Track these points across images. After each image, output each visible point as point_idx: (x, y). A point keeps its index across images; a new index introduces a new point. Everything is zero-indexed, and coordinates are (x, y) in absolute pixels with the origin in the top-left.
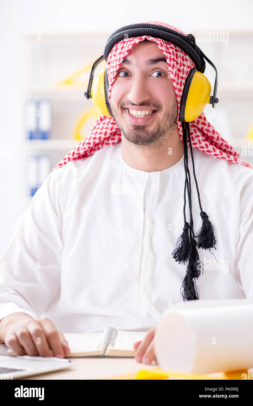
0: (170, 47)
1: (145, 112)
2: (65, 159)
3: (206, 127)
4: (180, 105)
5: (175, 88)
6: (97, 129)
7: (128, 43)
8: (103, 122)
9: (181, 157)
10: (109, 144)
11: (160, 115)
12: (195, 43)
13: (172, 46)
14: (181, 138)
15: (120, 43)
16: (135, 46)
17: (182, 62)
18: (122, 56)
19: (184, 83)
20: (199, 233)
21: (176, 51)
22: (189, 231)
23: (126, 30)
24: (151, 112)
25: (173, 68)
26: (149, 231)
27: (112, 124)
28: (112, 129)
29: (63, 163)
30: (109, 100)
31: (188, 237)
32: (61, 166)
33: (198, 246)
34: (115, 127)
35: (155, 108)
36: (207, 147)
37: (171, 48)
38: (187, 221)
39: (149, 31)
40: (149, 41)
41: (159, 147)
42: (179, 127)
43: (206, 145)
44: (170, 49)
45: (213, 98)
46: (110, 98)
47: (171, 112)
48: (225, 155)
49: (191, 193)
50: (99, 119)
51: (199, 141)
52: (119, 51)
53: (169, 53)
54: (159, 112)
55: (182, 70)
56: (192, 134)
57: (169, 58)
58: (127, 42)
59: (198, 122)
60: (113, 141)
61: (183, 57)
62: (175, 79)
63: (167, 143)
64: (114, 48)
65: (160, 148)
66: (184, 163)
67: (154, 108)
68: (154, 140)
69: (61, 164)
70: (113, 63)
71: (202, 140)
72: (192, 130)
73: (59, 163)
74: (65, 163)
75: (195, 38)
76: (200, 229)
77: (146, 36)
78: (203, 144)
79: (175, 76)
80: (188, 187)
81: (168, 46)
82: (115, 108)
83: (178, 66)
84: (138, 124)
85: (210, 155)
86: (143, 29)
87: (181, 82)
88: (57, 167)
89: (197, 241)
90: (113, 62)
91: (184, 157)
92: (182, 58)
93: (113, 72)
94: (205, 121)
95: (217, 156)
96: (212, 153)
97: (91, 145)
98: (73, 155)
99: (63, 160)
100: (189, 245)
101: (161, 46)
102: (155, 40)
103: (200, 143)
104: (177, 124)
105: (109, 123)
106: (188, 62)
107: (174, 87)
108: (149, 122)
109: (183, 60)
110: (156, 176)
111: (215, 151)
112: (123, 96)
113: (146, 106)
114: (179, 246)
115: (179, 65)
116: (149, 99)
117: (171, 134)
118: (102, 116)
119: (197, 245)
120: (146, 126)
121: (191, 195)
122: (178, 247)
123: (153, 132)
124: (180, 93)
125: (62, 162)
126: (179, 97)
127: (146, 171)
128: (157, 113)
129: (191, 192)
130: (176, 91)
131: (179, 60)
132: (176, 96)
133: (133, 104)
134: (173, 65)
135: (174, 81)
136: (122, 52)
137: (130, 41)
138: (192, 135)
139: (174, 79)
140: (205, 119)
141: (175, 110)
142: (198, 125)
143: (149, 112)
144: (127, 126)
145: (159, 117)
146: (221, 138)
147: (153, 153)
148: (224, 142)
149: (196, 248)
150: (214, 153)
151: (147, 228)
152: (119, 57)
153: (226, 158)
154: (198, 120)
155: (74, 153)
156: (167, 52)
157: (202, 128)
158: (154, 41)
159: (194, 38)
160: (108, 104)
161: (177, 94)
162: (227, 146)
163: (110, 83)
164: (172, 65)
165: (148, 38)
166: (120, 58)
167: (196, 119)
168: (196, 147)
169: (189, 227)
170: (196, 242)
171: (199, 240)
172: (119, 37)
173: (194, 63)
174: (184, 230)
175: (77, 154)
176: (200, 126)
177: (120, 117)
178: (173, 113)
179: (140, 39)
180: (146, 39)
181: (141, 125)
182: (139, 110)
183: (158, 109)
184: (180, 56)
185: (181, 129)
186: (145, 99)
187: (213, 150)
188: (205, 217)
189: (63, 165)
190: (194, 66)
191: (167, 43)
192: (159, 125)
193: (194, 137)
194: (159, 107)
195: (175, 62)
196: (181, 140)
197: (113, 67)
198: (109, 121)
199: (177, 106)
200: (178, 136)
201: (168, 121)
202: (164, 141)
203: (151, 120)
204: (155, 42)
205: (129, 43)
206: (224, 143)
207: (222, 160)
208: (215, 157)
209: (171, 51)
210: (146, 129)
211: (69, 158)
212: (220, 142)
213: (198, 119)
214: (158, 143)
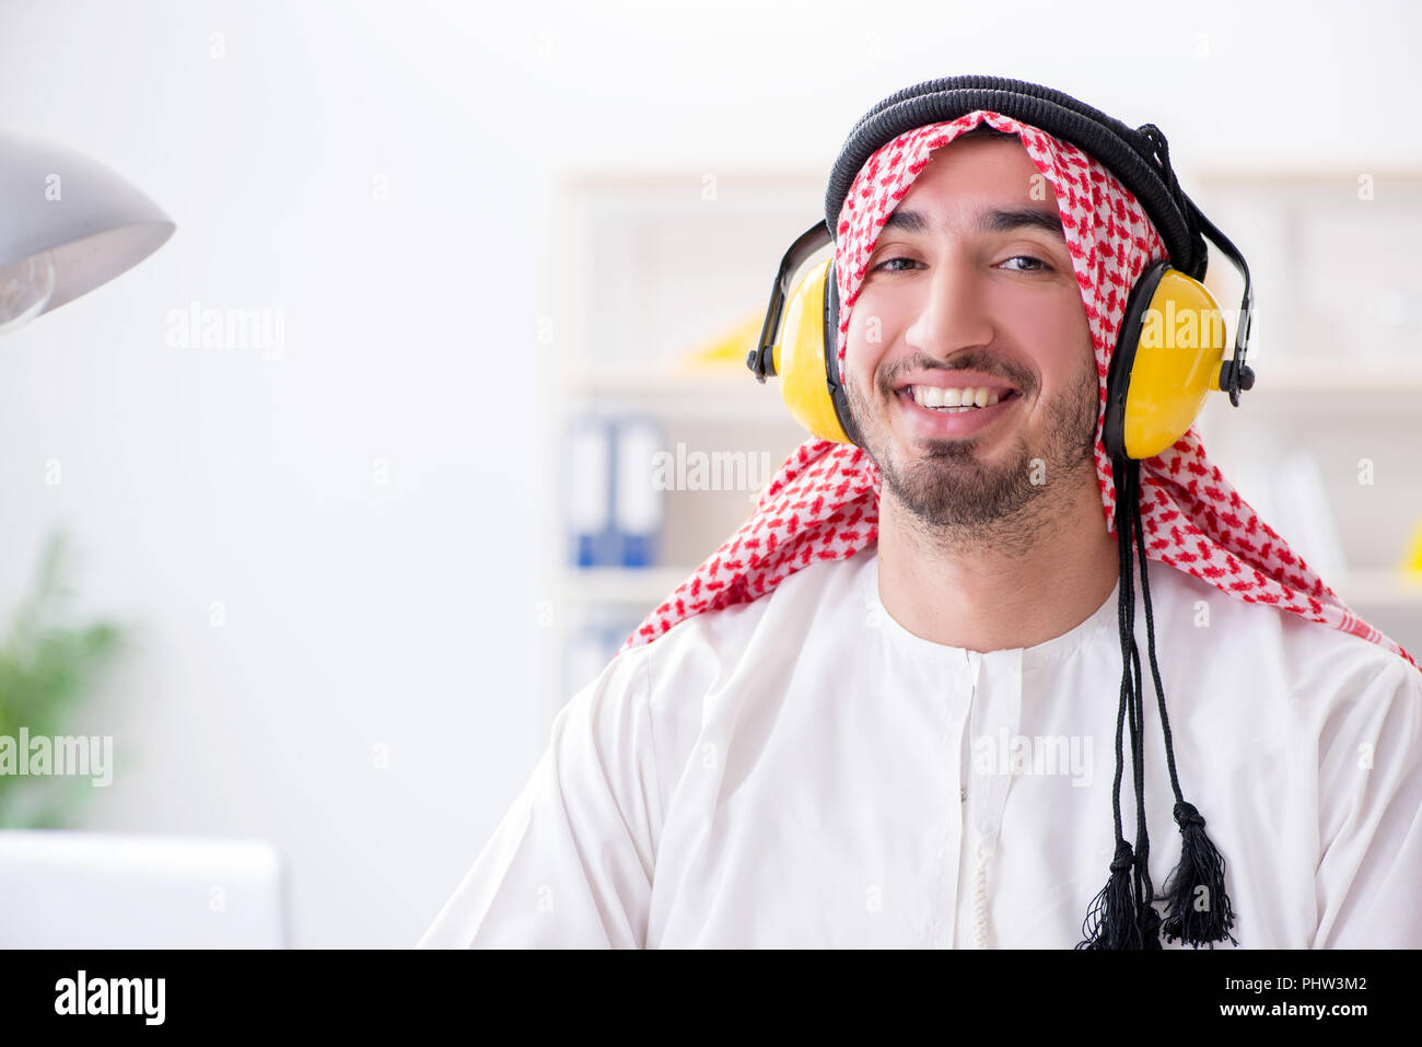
0: (1072, 160)
1: (975, 395)
2: (666, 608)
3: (1204, 482)
4: (1108, 381)
5: (1089, 313)
6: (787, 494)
7: (918, 145)
8: (814, 467)
9: (1106, 595)
10: (833, 555)
11: (1032, 411)
12: (1168, 158)
13: (1081, 156)
14: (1110, 521)
15: (888, 149)
16: (942, 150)
17: (1116, 220)
18: (893, 188)
19: (1122, 300)
20: (1169, 884)
21: (1096, 177)
22: (1132, 872)
23: (908, 98)
24: (995, 398)
25: (1082, 232)
26: (981, 878)
27: (846, 473)
28: (841, 491)
29: (657, 626)
30: (840, 362)
31: (1129, 897)
32: (648, 636)
33: (1168, 936)
34: (855, 482)
35: (1011, 380)
36: (1207, 556)
37: (1077, 162)
38: (1125, 838)
39: (994, 98)
40: (996, 130)
41: (1025, 551)
42: (1102, 476)
43: (1202, 546)
44: (1070, 165)
45: (1235, 370)
46: (842, 355)
47: (1072, 403)
48: (1274, 587)
49: (1142, 732)
50: (795, 454)
51: (1175, 531)
52: (883, 174)
53: (1068, 177)
54: (1027, 398)
55: (1116, 250)
56: (1150, 508)
57: (1068, 194)
58: (914, 139)
59: (1176, 463)
60: (848, 543)
61: (1119, 203)
62: (1088, 277)
63: (1054, 537)
64: (866, 170)
65: (1025, 558)
66: (1117, 616)
67: (1007, 383)
68: (1003, 508)
69: (649, 630)
70: (859, 222)
71: (1187, 528)
72: (1150, 494)
73: (643, 626)
74: (666, 626)
75: (1167, 143)
76: (1174, 868)
77: (984, 112)
78: (1191, 543)
79: (1091, 265)
80: (1131, 708)
81: (1066, 156)
82: (859, 391)
83: (1102, 233)
84: (946, 437)
85: (1220, 587)
86: (972, 93)
87: (1112, 295)
88: (635, 640)
89: (1164, 916)
90: (857, 219)
91: (1121, 593)
92: (1114, 207)
93: (859, 251)
94: (1200, 458)
95: (1246, 592)
96: (1227, 580)
97: (762, 552)
98: (695, 591)
99: (659, 612)
100: (1133, 926)
101: (1038, 150)
102: (1016, 126)
103: (1179, 542)
104: (1096, 460)
105: (833, 470)
106: (1140, 225)
107: (1086, 307)
108: (986, 429)
109: (1121, 216)
110: (1007, 667)
111: (1235, 569)
112: (893, 338)
113: (977, 370)
114: (1096, 931)
115: (1104, 230)
116: (989, 345)
117: (1072, 504)
118: (811, 442)
119: (1161, 930)
120: (977, 446)
121: (1142, 741)
122: (1090, 936)
123: (1002, 469)
124: (1108, 334)
125: (654, 620)
126: (1102, 350)
127: (968, 649)
128: (1021, 399)
129: (1141, 726)
130: (1095, 325)
131: (1105, 211)
132: (1094, 342)
133: (930, 365)
134: (1084, 222)
135: (1087, 282)
136: (895, 175)
137: (924, 134)
138: (1151, 514)
139: (1086, 275)
140: (1201, 452)
141: (1087, 399)
142: (1174, 474)
143: (989, 396)
144: (907, 449)
145: (1028, 419)
146: (1265, 526)
147: (1001, 573)
148: (1274, 542)
149: (1158, 942)
150: (1235, 579)
151: (975, 865)
152: (882, 195)
153: (1277, 597)
154: (1176, 456)
155: (697, 584)
156: (1058, 172)
157: (1193, 484)
158: (1013, 130)
159: (1165, 143)
160: (835, 384)
161: (1098, 335)
162: (1286, 556)
163: (844, 295)
164: (1078, 221)
165: (992, 118)
166: (886, 196)
167: (1166, 451)
168: (1165, 558)
169: (1131, 860)
170: (1158, 918)
171: (1169, 911)
172: (884, 124)
173: (1161, 240)
174: (1113, 869)
175: (711, 587)
176: (1184, 478)
177: (877, 420)
178: (1080, 408)
179: (961, 123)
180: (982, 124)
181: (959, 438)
182: (953, 387)
183: (1023, 386)
184: (1108, 197)
185: (1110, 484)
186: (977, 342)
187: (1228, 567)
188: (1193, 824)
189: (656, 633)
190: (1162, 250)
191: (1061, 145)
192: (1024, 446)
193: (1157, 518)
194: (1027, 379)
195: (1088, 214)
196: (1110, 529)
197: (859, 234)
198: (837, 464)
199: (1094, 385)
200: (1097, 515)
201: (1058, 437)
202: (1042, 530)
203: (995, 423)
204: (1016, 134)
205: (919, 140)
206: (1276, 545)
207: (1264, 607)
208: (1238, 595)
209: (1074, 171)
210: (976, 456)
211: (680, 605)
212: (1259, 540)
213: (1174, 454)
214: (1021, 532)
